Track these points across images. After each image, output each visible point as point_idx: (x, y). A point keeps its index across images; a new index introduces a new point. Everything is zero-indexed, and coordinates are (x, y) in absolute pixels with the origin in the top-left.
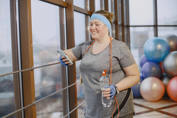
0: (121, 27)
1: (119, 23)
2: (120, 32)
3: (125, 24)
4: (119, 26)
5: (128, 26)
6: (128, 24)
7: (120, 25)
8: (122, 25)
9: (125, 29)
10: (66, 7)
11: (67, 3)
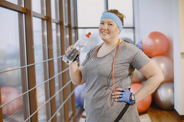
0: (68, 29)
1: (65, 24)
2: (66, 34)
3: (73, 25)
4: (64, 27)
5: (76, 28)
6: (76, 26)
7: (66, 26)
8: (69, 26)
9: (73, 31)
11: (27, 9)
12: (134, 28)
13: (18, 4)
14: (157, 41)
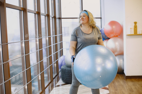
10: (23, 11)
11: (24, 8)
12: (101, 18)
13: (19, 6)
14: (114, 27)
